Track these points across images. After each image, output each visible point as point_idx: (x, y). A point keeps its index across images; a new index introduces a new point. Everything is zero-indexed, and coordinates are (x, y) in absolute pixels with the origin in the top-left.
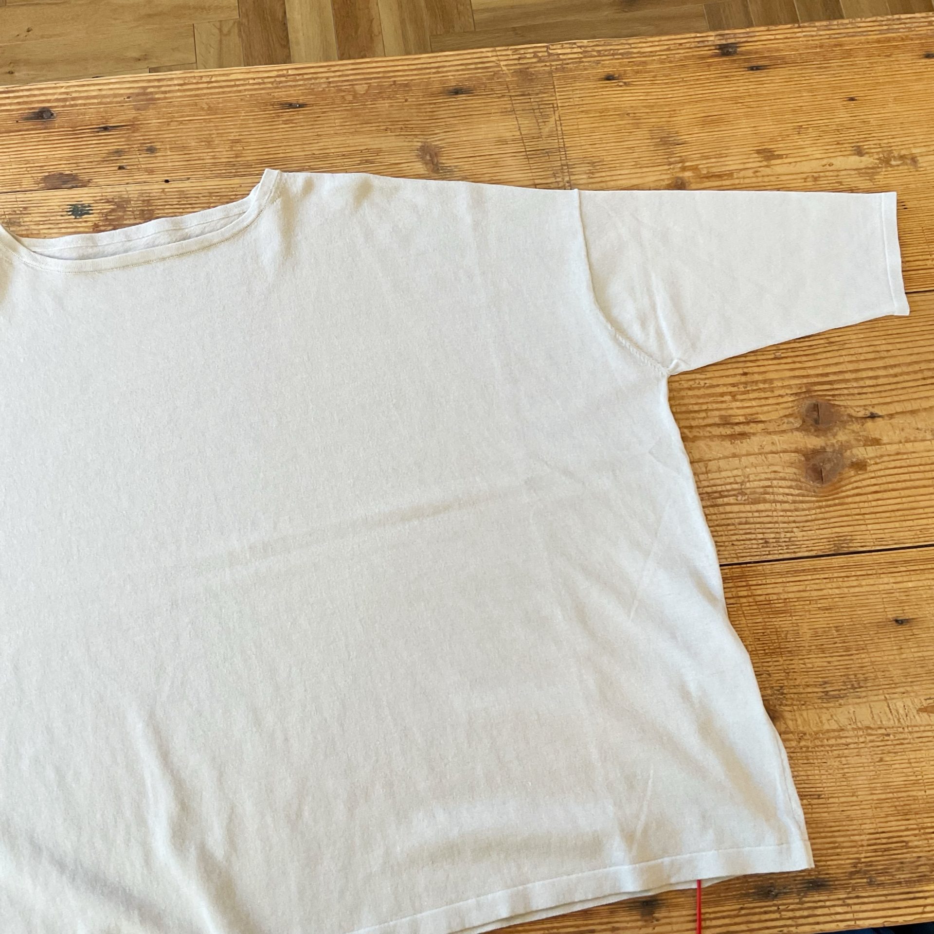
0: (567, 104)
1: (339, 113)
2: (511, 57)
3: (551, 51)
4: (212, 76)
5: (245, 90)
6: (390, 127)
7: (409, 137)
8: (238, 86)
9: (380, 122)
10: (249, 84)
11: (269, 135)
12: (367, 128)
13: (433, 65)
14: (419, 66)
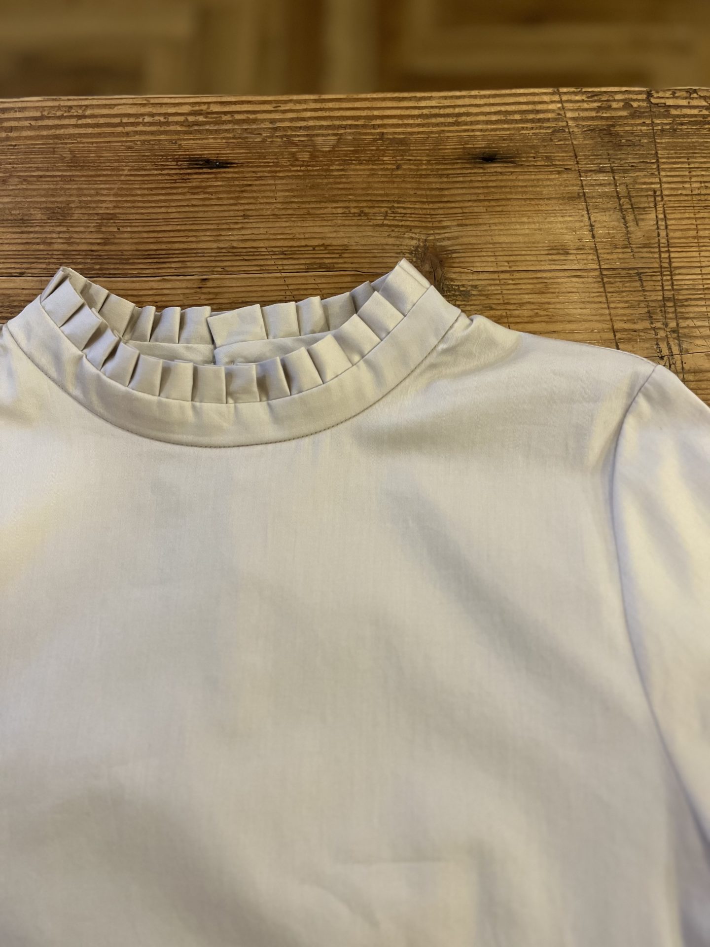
0: (680, 192)
1: (284, 181)
2: (586, 106)
3: (653, 100)
4: (87, 106)
5: (136, 133)
6: (367, 210)
7: (396, 230)
8: (127, 124)
9: (350, 201)
10: (145, 124)
11: (163, 210)
12: (330, 208)
13: (448, 111)
14: (425, 111)
